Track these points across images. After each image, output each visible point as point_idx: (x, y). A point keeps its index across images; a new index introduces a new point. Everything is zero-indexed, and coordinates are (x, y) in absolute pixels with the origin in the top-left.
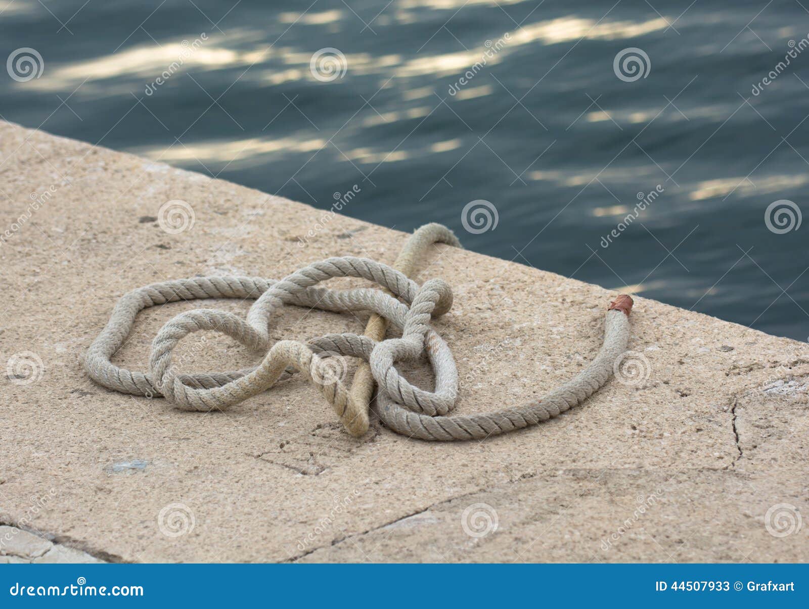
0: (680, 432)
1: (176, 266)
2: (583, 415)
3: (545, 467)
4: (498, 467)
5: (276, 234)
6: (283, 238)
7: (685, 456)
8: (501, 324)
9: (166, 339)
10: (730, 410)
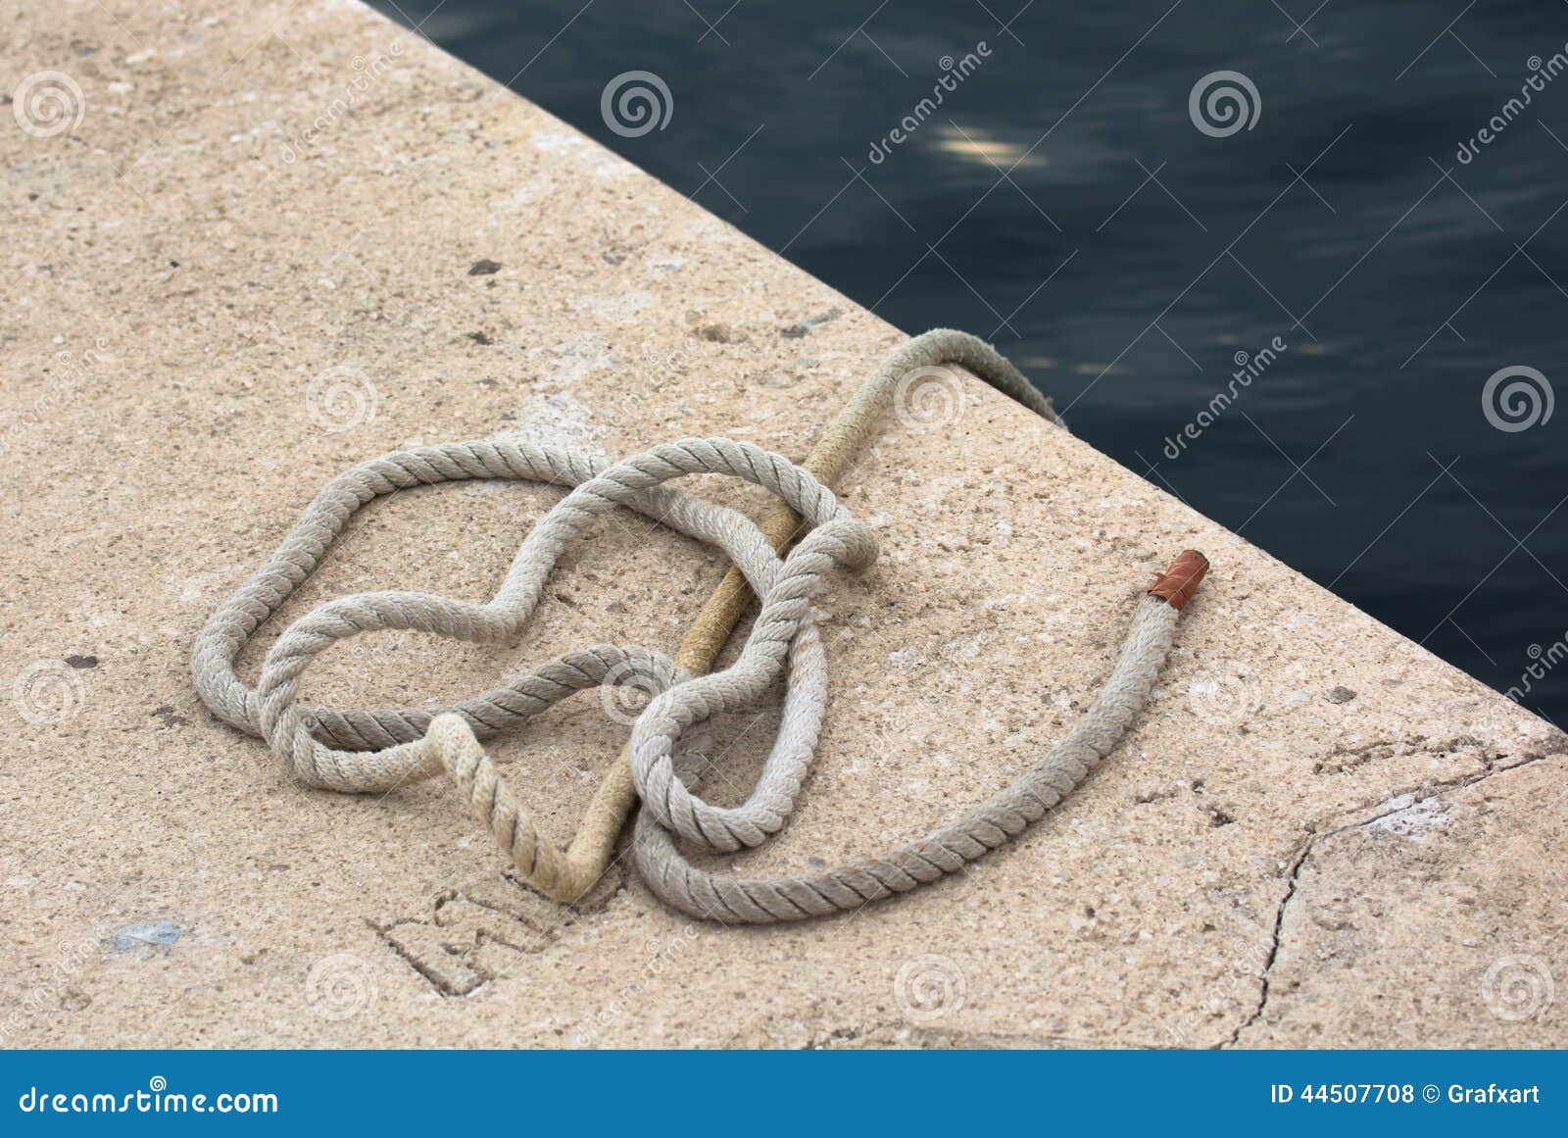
0: (1170, 932)
1: (479, 389)
2: (1010, 866)
3: (882, 1016)
4: (798, 1005)
5: (681, 320)
6: (691, 328)
7: (1154, 1004)
8: (963, 594)
9: (288, 656)
10: (1290, 869)
